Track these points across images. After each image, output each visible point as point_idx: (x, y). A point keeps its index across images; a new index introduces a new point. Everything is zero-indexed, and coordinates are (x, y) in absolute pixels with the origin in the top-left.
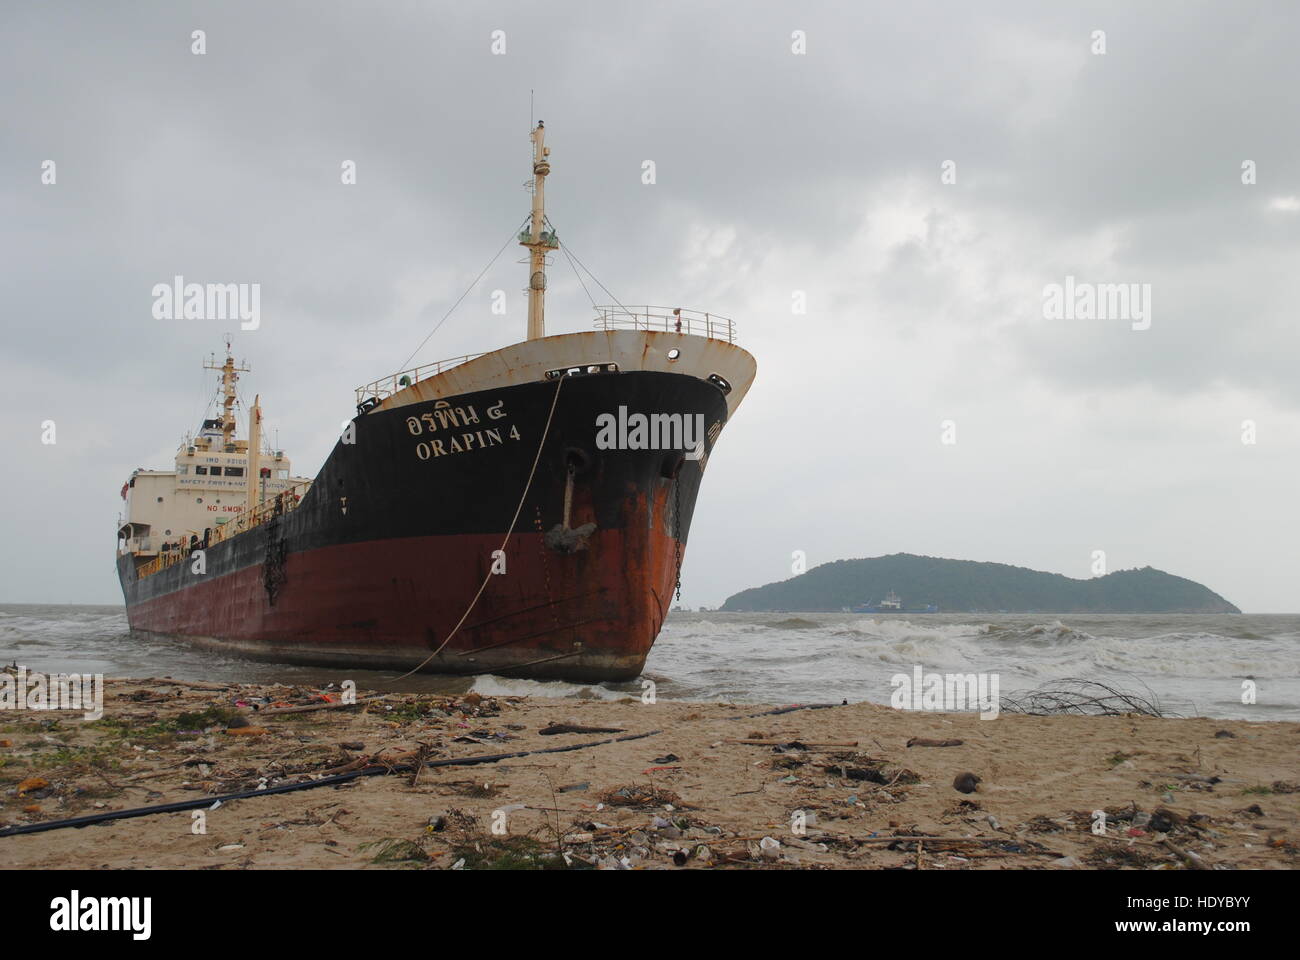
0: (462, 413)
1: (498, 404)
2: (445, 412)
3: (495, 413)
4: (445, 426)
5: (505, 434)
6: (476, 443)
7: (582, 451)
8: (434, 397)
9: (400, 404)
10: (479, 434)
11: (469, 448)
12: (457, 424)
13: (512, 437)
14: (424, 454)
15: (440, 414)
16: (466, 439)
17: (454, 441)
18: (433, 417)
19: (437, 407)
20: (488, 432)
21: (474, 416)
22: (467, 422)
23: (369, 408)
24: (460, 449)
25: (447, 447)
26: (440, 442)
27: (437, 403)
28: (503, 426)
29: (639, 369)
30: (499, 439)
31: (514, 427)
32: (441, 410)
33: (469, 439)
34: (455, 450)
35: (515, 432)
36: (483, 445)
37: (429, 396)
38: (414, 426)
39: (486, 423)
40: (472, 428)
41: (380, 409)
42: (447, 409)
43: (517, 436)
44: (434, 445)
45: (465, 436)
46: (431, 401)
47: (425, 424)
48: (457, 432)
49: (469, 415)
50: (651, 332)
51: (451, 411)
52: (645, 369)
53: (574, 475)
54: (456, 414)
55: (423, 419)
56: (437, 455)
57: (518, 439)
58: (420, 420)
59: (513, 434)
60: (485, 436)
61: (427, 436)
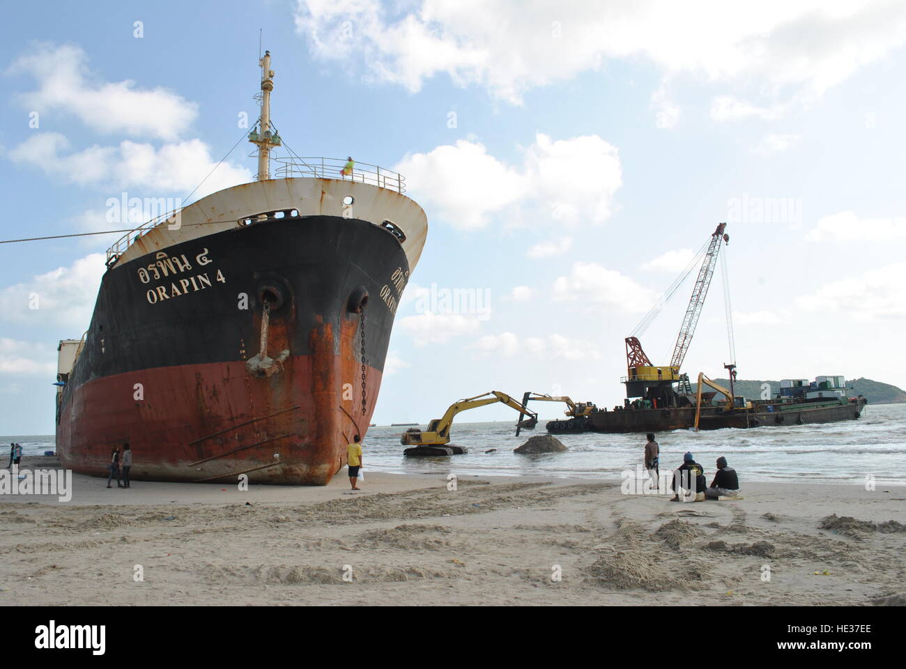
0: (178, 261)
1: (204, 252)
2: (165, 261)
3: (203, 260)
4: (166, 274)
5: (213, 278)
6: (191, 287)
7: (274, 289)
8: (154, 250)
9: (131, 258)
10: (192, 279)
11: (186, 292)
12: (175, 272)
13: (219, 280)
14: (153, 300)
15: (162, 265)
16: (183, 284)
17: (174, 287)
18: (156, 267)
19: (158, 258)
20: (200, 277)
21: (187, 264)
22: (182, 270)
23: (113, 264)
24: (179, 293)
25: (169, 292)
26: (164, 288)
27: (158, 254)
28: (210, 271)
29: (318, 214)
30: (208, 282)
31: (219, 272)
32: (162, 260)
33: (185, 283)
34: (176, 294)
35: (221, 275)
36: (196, 289)
37: (152, 248)
38: (144, 275)
39: (197, 270)
40: (187, 274)
41: (119, 264)
42: (165, 258)
43: (223, 279)
44: (159, 291)
45: (182, 281)
46: (153, 253)
47: (151, 273)
48: (175, 278)
49: (183, 263)
50: (326, 179)
51: (169, 260)
52: (322, 214)
53: (269, 310)
54: (173, 263)
55: (149, 269)
56: (162, 299)
57: (224, 282)
58: (147, 269)
59: (219, 277)
60: (197, 280)
61: (154, 284)
